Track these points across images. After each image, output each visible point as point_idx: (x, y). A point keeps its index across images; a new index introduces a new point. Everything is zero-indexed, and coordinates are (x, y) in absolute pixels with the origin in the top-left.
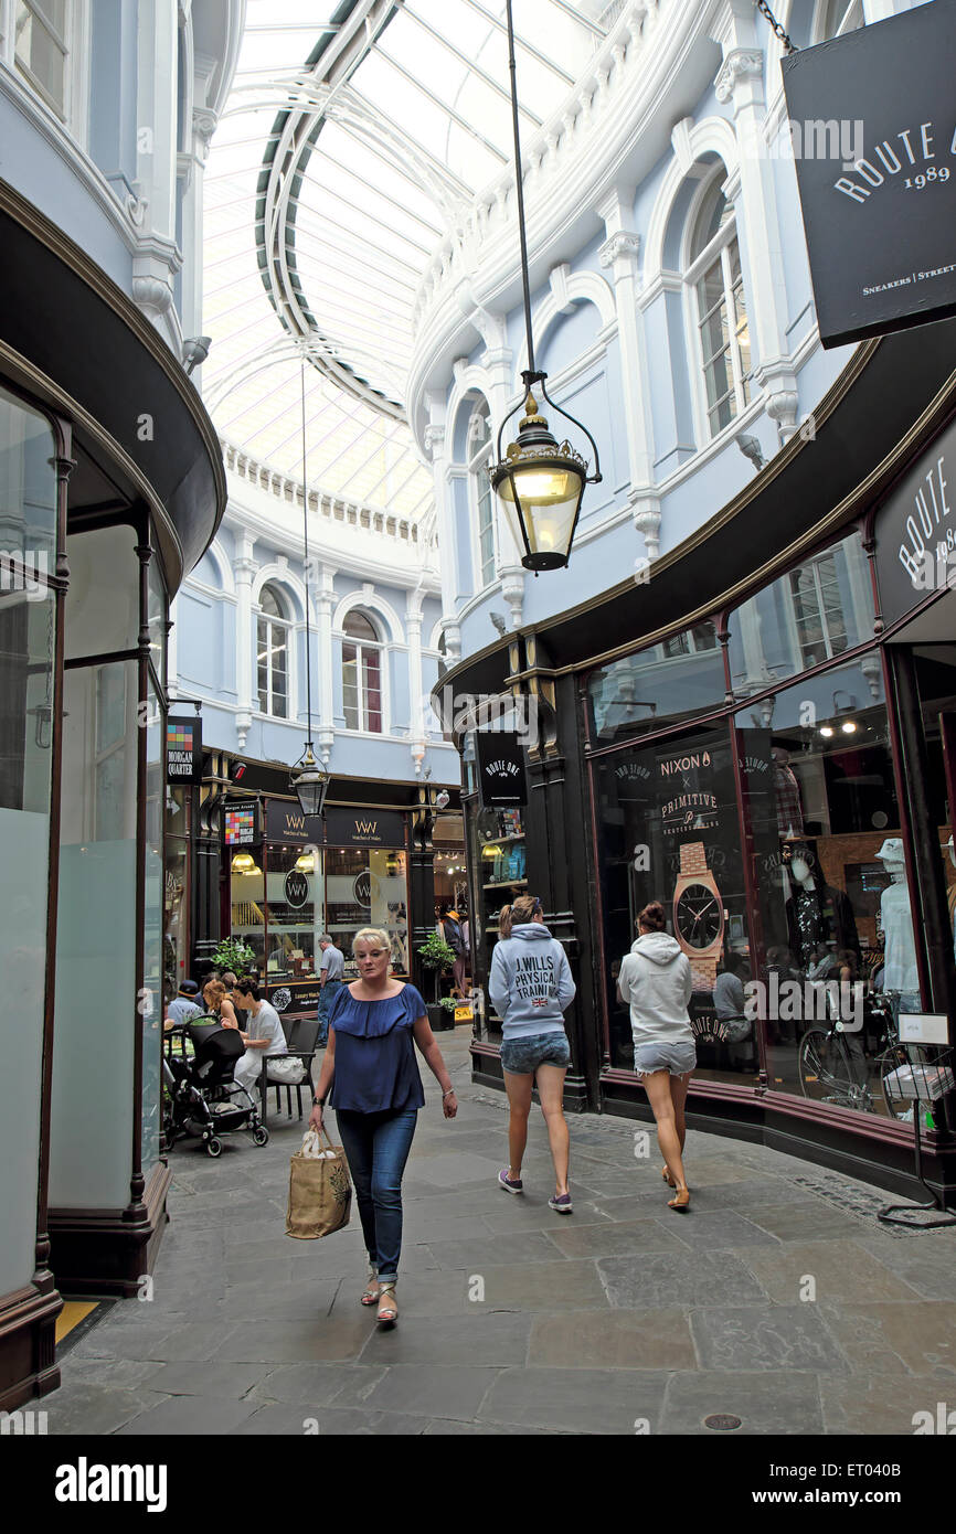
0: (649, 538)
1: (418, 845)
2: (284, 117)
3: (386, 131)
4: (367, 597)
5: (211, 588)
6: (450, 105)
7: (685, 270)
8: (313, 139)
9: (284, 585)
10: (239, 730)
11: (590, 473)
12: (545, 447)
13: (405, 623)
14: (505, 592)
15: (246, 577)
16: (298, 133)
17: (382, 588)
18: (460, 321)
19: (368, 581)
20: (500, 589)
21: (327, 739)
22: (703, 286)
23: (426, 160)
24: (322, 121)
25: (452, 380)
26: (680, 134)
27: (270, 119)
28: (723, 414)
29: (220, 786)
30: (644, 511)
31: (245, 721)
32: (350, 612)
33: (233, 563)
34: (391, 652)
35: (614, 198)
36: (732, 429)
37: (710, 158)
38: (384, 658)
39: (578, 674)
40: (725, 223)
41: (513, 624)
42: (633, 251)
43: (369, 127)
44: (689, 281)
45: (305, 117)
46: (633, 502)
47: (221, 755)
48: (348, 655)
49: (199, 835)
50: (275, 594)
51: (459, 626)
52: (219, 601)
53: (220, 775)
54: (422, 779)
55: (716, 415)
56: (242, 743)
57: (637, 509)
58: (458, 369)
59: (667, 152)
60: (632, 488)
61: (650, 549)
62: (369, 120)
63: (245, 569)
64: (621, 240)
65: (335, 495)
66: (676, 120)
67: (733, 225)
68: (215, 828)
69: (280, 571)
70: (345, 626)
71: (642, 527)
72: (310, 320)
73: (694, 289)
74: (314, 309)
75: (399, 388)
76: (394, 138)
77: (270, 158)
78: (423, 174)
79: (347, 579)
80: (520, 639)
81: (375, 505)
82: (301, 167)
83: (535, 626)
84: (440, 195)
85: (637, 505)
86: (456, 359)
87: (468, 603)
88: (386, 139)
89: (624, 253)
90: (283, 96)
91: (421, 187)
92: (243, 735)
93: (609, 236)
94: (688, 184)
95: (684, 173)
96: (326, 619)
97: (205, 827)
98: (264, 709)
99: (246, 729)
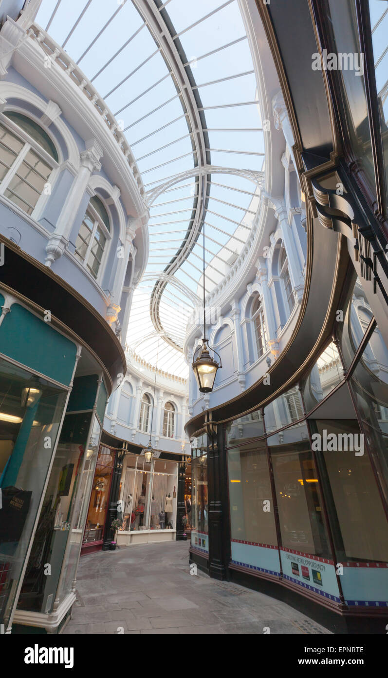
0: (242, 385)
1: (181, 474)
2: (158, 282)
3: (181, 285)
4: (172, 399)
5: (130, 394)
6: (198, 281)
7: (251, 317)
8: (164, 287)
9: (150, 394)
10: (132, 435)
11: (219, 366)
12: (207, 359)
13: (182, 406)
14: (204, 399)
15: (140, 391)
16: (161, 285)
17: (176, 396)
18: (196, 329)
19: (173, 394)
20: (203, 398)
21: (157, 439)
22: (256, 322)
23: (190, 292)
24: (167, 283)
25: (194, 343)
26: (249, 287)
27: (155, 282)
28: (261, 353)
29: (124, 452)
30: (240, 378)
31: (134, 432)
32: (167, 402)
33: (136, 387)
34: (177, 415)
35: (234, 301)
36: (263, 356)
37: (256, 292)
38: (175, 416)
39: (224, 424)
40: (260, 307)
41: (207, 408)
42: (238, 313)
43: (177, 284)
44: (252, 320)
45: (163, 282)
46: (238, 375)
47: (126, 442)
48: (166, 414)
49: (116, 467)
50: (147, 396)
51: (193, 408)
52: (132, 398)
53: (125, 448)
54: (183, 453)
55: (260, 353)
56: (133, 439)
57: (239, 377)
58: (196, 340)
59: (246, 291)
60: (238, 372)
61: (243, 388)
62: (177, 283)
63: (139, 389)
64: (235, 310)
65: (165, 371)
66: (248, 284)
67: (262, 307)
68: (121, 465)
69: (149, 390)
70: (165, 406)
71: (240, 382)
72: (162, 327)
73: (253, 323)
74: (163, 325)
75: (183, 344)
76: (183, 287)
77: (154, 290)
78: (189, 295)
79: (167, 393)
80: (208, 412)
81: (176, 374)
82: (161, 293)
83: (212, 409)
84: (193, 299)
85: (239, 376)
86: (195, 338)
87: (195, 402)
88: (181, 287)
89: (236, 313)
90: (158, 277)
91: (189, 297)
92: (133, 436)
93: (232, 309)
94: (251, 298)
95: (250, 295)
96: (160, 404)
97: (118, 464)
98: (140, 429)
99: (134, 435)
